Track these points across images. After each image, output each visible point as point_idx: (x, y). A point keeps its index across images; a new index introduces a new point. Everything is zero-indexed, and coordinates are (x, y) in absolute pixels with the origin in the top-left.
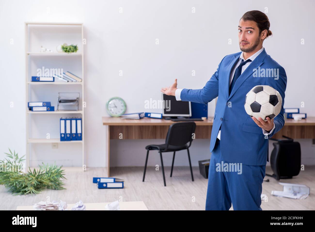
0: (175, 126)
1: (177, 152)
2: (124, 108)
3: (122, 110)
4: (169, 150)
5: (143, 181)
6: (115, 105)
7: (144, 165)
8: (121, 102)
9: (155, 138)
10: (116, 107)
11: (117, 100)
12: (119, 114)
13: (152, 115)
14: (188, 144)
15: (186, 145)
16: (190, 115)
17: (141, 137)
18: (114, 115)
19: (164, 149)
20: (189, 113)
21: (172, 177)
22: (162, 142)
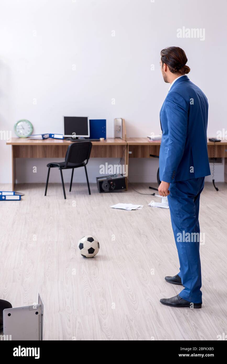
0: (73, 146)
1: (75, 169)
2: (31, 130)
3: (29, 131)
4: (68, 167)
5: (45, 195)
6: (23, 127)
7: (46, 182)
8: (29, 124)
9: (58, 157)
10: (24, 129)
11: (25, 122)
12: (26, 135)
13: (56, 136)
14: (85, 161)
15: (83, 162)
16: (89, 136)
17: (45, 156)
18: (22, 136)
19: (63, 166)
20: (87, 134)
21: (71, 192)
22: (62, 160)
